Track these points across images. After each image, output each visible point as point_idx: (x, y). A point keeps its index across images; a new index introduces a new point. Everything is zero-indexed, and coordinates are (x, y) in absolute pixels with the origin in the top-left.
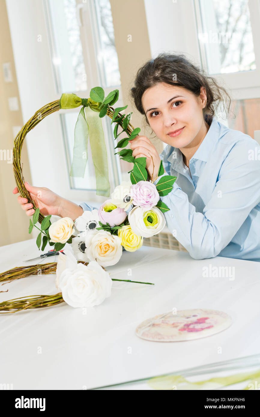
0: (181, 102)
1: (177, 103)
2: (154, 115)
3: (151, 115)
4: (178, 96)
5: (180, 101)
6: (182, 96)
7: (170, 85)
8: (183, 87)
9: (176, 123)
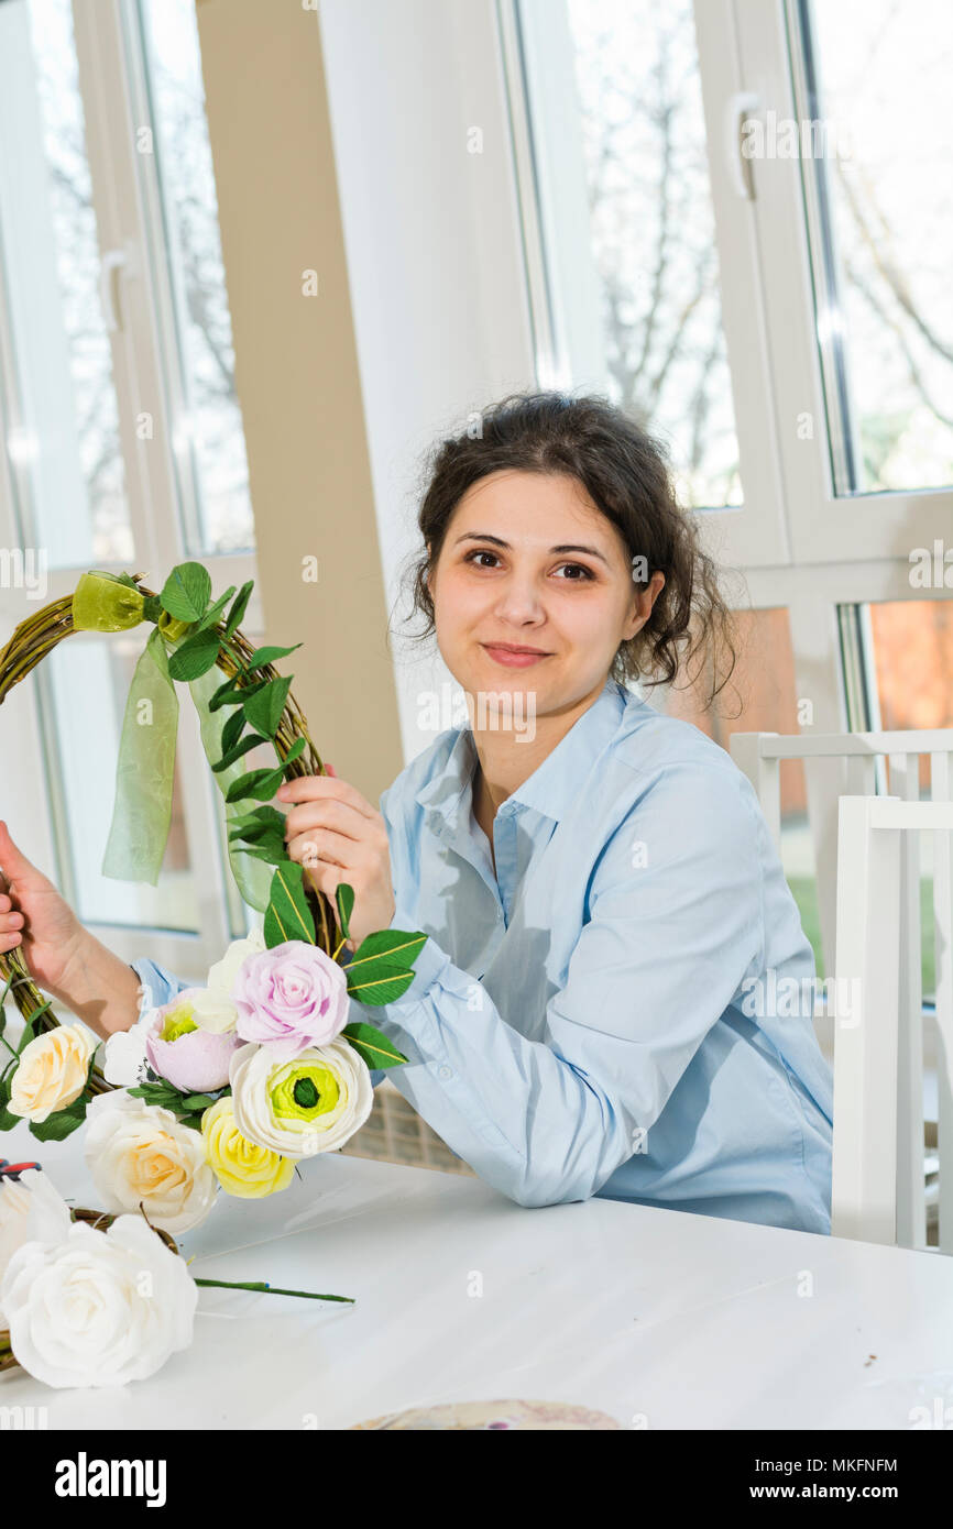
0: (590, 574)
1: (575, 571)
2: (478, 559)
3: (468, 554)
4: (594, 553)
5: (587, 568)
6: (603, 559)
7: (592, 502)
8: (621, 534)
9: (542, 626)
